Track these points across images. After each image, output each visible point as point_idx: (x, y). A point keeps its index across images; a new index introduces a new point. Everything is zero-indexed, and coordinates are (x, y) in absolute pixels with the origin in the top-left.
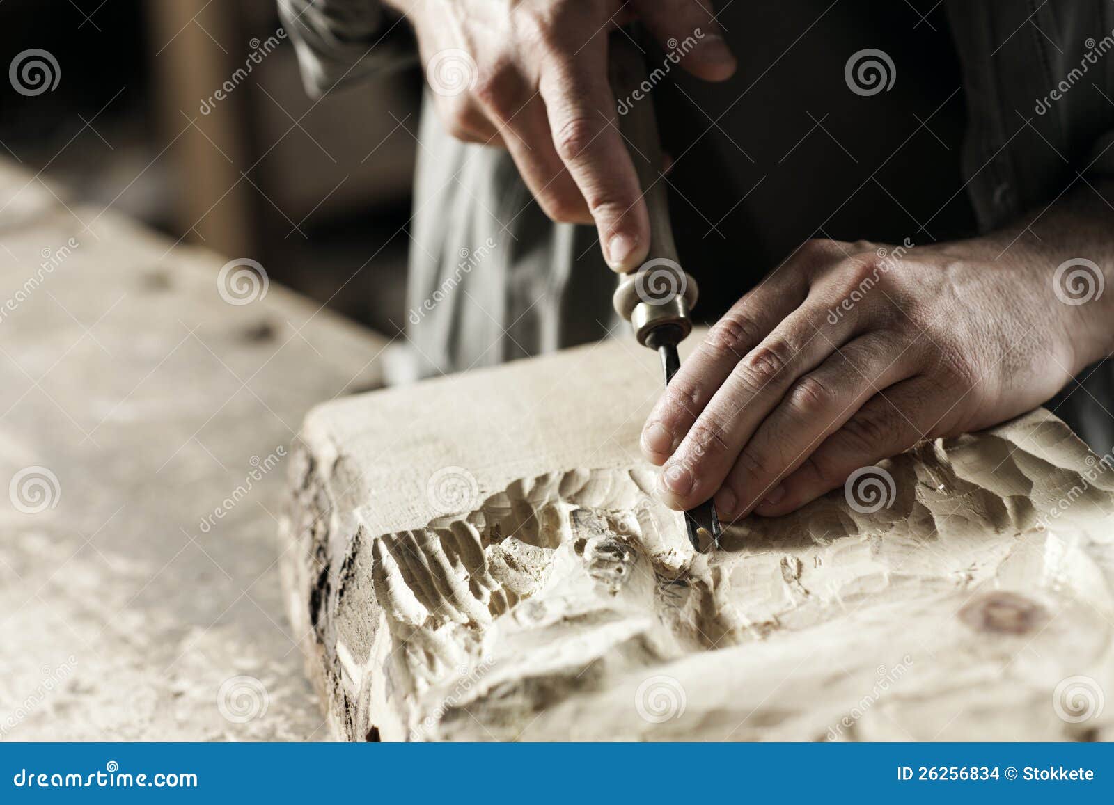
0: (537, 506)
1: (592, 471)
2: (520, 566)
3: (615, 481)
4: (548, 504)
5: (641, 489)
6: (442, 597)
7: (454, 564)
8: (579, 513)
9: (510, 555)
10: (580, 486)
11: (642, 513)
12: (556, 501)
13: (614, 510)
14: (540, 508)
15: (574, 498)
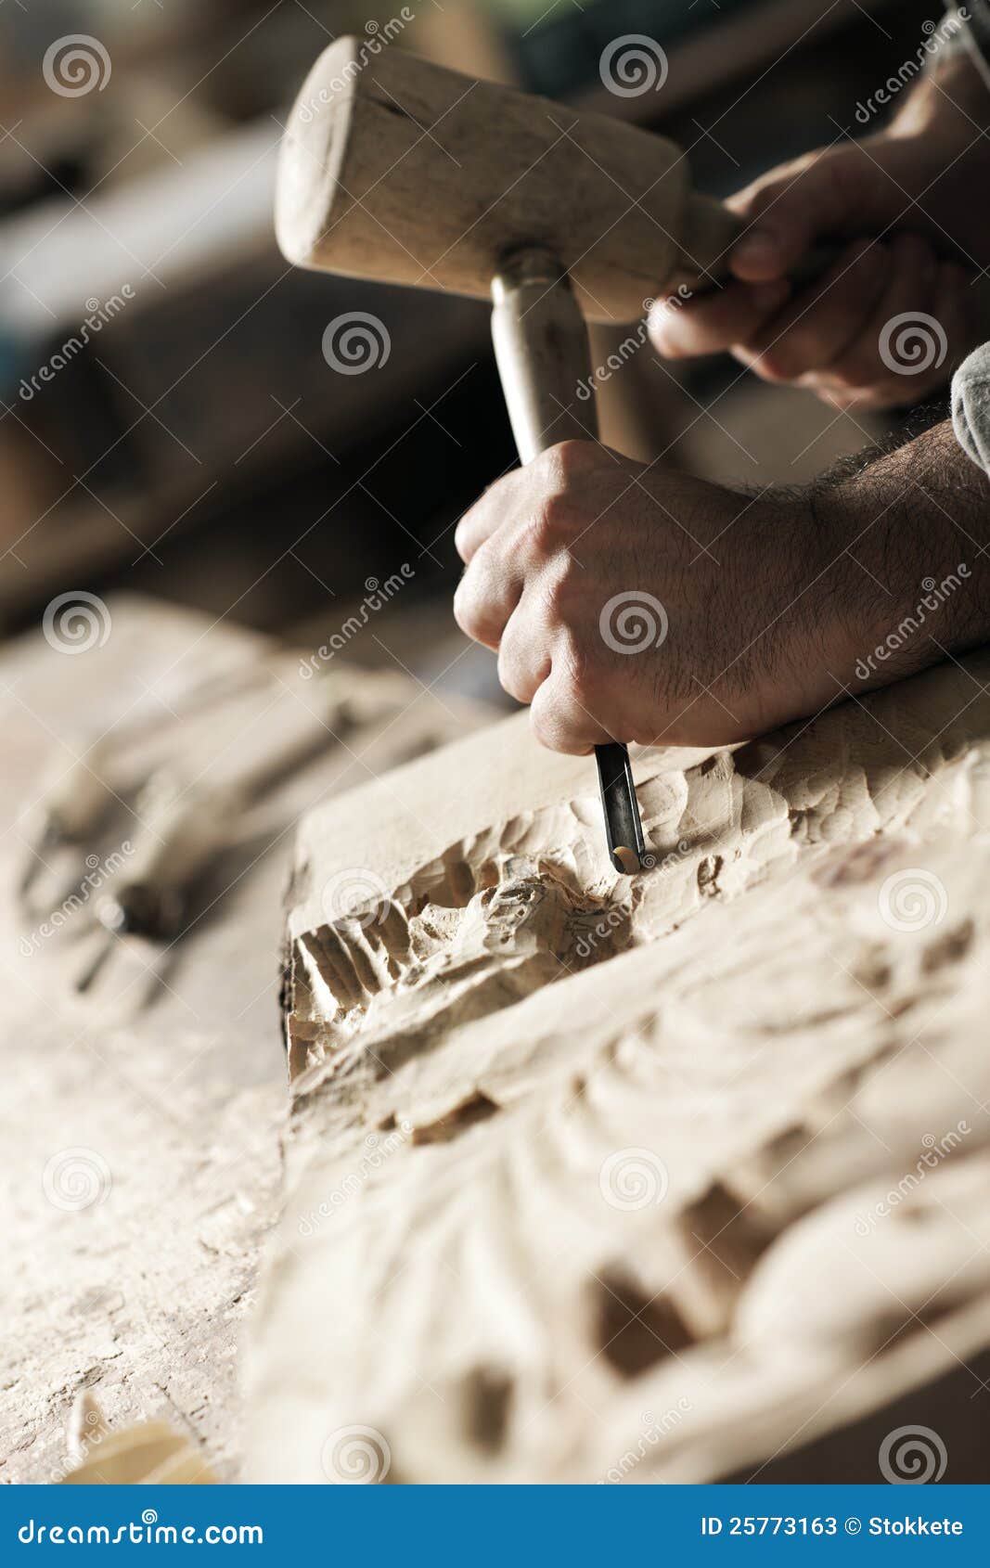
0: (475, 865)
1: (535, 813)
2: (440, 935)
3: (557, 817)
4: (488, 860)
5: (580, 819)
6: (363, 986)
7: (375, 947)
8: (512, 862)
9: (429, 925)
10: (523, 833)
11: (578, 848)
12: (496, 855)
13: (554, 849)
14: (479, 866)
15: (515, 847)
